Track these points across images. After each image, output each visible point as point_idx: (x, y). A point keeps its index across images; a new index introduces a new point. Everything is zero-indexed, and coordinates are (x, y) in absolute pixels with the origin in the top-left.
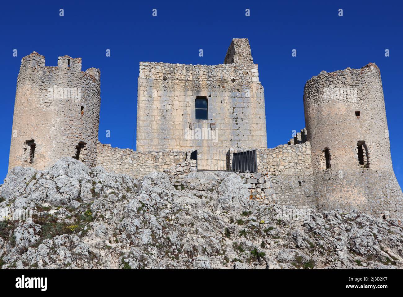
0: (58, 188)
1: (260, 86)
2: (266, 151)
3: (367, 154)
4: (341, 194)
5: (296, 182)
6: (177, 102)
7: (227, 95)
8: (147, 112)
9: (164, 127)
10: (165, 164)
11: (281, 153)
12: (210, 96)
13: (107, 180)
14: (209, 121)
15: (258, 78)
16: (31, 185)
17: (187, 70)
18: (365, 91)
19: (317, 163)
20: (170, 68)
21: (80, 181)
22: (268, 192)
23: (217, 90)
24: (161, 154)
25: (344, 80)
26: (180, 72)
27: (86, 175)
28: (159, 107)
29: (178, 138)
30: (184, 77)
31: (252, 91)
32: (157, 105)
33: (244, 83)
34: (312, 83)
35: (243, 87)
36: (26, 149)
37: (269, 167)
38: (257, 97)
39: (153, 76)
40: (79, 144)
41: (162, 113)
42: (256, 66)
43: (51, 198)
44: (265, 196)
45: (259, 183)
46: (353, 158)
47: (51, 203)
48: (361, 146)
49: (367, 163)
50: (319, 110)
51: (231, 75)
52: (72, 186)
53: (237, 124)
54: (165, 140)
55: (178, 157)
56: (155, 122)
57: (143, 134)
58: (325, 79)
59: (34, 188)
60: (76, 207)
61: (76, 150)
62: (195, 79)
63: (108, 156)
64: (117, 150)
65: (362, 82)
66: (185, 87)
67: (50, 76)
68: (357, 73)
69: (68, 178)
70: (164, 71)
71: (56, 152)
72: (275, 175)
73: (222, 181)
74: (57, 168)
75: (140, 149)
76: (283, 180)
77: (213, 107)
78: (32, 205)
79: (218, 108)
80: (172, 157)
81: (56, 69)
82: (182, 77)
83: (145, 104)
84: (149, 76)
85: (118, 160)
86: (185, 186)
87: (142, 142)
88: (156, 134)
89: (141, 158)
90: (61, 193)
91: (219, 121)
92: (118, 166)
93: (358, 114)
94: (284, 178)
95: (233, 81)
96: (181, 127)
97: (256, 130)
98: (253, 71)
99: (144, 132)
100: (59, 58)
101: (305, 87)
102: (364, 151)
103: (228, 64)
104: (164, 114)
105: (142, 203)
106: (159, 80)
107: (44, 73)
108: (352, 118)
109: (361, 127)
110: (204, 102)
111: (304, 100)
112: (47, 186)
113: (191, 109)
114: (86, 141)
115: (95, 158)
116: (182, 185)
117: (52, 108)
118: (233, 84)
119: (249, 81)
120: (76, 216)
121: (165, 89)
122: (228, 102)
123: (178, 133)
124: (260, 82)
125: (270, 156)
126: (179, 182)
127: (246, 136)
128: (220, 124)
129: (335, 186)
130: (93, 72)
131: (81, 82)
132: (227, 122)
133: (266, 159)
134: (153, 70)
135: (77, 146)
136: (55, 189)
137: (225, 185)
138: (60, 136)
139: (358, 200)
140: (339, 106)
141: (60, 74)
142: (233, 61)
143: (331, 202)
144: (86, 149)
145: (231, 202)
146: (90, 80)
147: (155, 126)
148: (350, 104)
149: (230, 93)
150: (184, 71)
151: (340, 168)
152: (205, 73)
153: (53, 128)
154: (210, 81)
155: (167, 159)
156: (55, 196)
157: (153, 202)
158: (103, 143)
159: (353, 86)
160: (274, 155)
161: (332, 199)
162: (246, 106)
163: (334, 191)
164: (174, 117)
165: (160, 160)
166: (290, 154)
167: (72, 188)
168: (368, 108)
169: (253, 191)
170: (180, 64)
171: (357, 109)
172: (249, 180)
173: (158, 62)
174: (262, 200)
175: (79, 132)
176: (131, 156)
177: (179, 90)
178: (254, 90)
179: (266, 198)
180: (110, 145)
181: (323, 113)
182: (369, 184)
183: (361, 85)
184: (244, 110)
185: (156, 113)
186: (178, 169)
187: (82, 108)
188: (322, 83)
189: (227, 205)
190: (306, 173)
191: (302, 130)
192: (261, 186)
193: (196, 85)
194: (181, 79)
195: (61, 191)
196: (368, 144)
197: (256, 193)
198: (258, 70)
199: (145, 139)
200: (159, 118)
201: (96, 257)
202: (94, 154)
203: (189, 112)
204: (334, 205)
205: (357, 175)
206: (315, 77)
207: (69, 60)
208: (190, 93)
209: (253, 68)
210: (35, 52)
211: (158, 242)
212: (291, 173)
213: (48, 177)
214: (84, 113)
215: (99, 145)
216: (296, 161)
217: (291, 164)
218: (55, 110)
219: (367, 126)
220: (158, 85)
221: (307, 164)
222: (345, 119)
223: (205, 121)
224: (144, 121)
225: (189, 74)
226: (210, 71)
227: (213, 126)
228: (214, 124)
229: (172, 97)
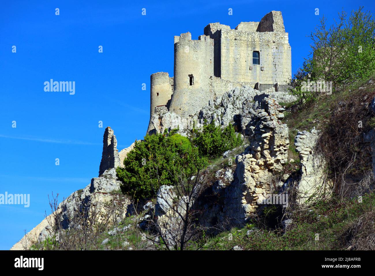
1: (289, 46)
6: (243, 54)
7: (270, 51)
8: (226, 58)
9: (235, 68)
12: (261, 51)
14: (260, 66)
15: (288, 41)
20: (239, 33)
23: (265, 48)
24: (244, 83)
26: (244, 35)
28: (233, 56)
29: (243, 74)
30: (246, 38)
31: (284, 49)
32: (231, 55)
33: (280, 44)
35: (279, 46)
38: (287, 52)
39: (229, 37)
40: (210, 77)
41: (235, 59)
42: (287, 34)
51: (273, 39)
53: (275, 68)
54: (237, 75)
56: (231, 65)
57: (225, 71)
62: (252, 40)
63: (219, 83)
66: (247, 44)
67: (198, 45)
70: (235, 35)
71: (202, 81)
77: (262, 57)
79: (265, 58)
81: (200, 41)
82: (245, 38)
83: (225, 54)
84: (227, 37)
85: (224, 86)
88: (231, 71)
91: (265, 66)
92: (224, 88)
95: (274, 42)
96: (245, 69)
97: (286, 72)
98: (285, 36)
100: (201, 36)
103: (270, 32)
104: (236, 60)
106: (233, 40)
107: (195, 43)
110: (258, 54)
113: (251, 58)
117: (199, 60)
118: (274, 44)
119: (283, 43)
121: (236, 46)
122: (271, 55)
123: (243, 72)
124: (289, 44)
127: (280, 75)
131: (210, 48)
132: (270, 66)
134: (229, 34)
138: (203, 74)
141: (202, 44)
142: (273, 29)
144: (212, 80)
147: (231, 67)
149: (272, 50)
150: (246, 35)
152: (258, 37)
153: (200, 69)
154: (261, 42)
162: (281, 57)
164: (241, 62)
170: (244, 31)
173: (232, 29)
175: (210, 72)
177: (244, 46)
178: (286, 48)
180: (220, 78)
184: (280, 60)
185: (231, 59)
187: (211, 60)
194: (244, 40)
198: (288, 36)
199: (226, 74)
200: (233, 63)
203: (249, 60)
207: (205, 37)
208: (250, 49)
209: (285, 35)
210: (189, 32)
215: (215, 78)
218: (201, 61)
220: (232, 43)
223: (258, 65)
224: (225, 64)
225: (249, 37)
226: (261, 36)
227: (262, 69)
228: (263, 67)
229: (240, 50)
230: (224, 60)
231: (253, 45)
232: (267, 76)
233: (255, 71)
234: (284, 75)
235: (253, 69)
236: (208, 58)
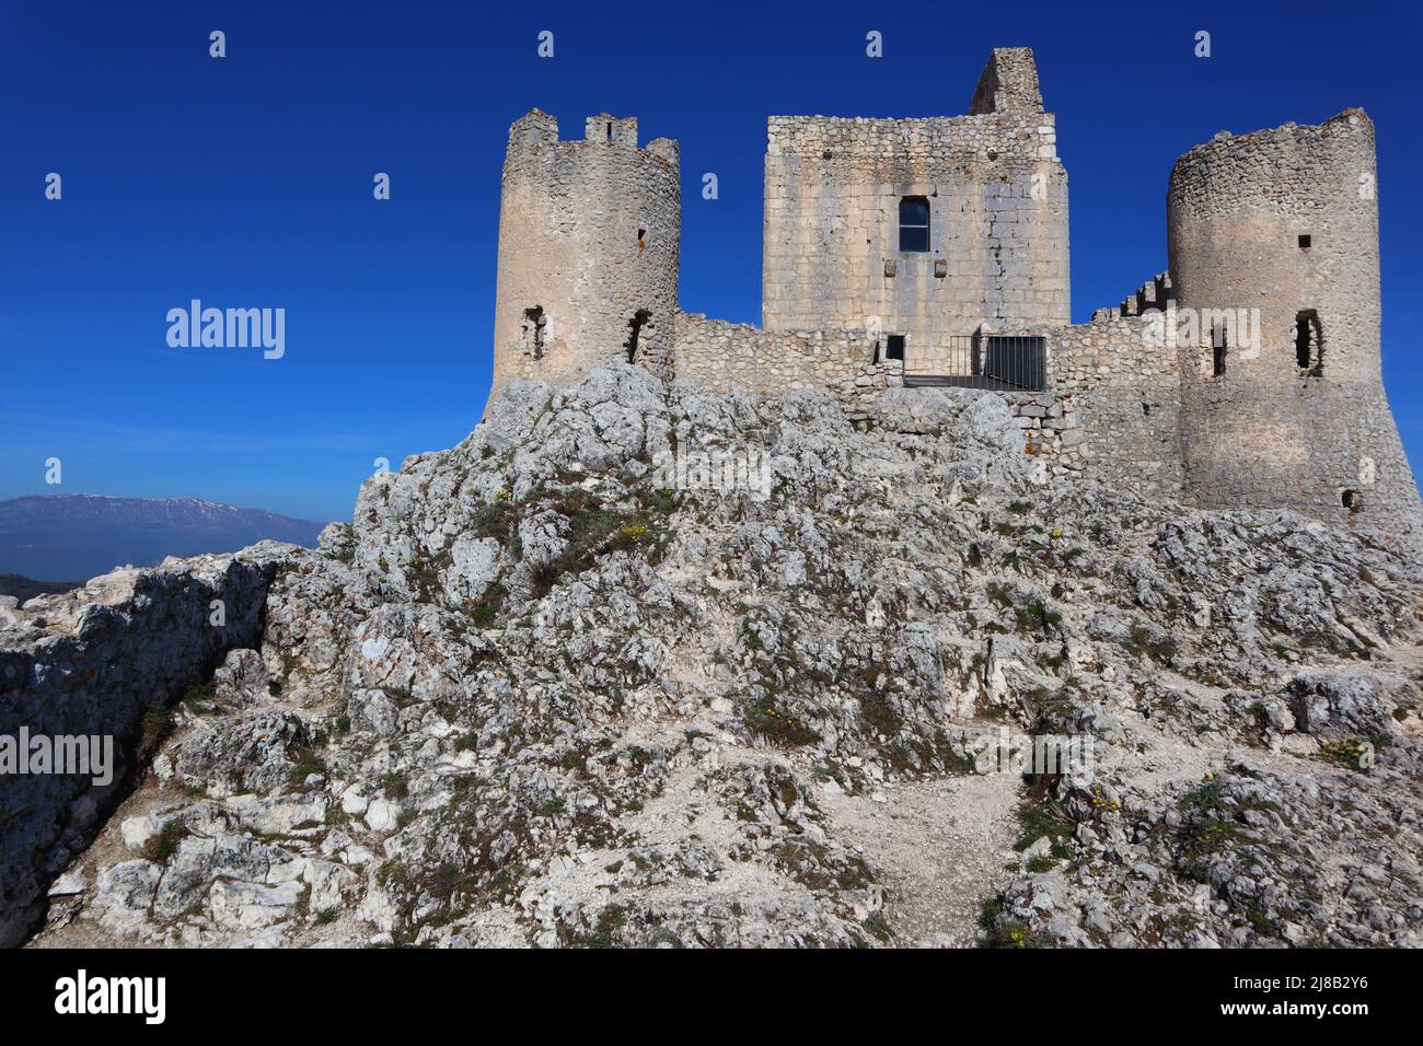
0: (598, 430)
1: (1058, 170)
2: (1069, 331)
3: (1320, 343)
4: (1246, 438)
5: (1136, 405)
6: (857, 212)
7: (976, 191)
8: (787, 234)
9: (824, 271)
10: (828, 359)
11: (1105, 335)
12: (935, 195)
13: (703, 412)
14: (932, 255)
15: (1054, 147)
16: (543, 423)
17: (881, 132)
18: (1331, 182)
19: (1192, 362)
20: (840, 128)
21: (644, 415)
22: (1071, 437)
23: (952, 181)
24: (819, 336)
25: (1276, 154)
26: (863, 137)
27: (657, 401)
28: (814, 222)
29: (859, 296)
30: (873, 149)
31: (1038, 180)
33: (1019, 162)
34: (1192, 163)
35: (1015, 172)
36: (526, 328)
37: (1072, 369)
38: (1051, 195)
39: (799, 149)
40: (637, 315)
41: (821, 237)
42: (1050, 119)
43: (585, 452)
44: (1063, 446)
45: (1048, 417)
46: (1283, 351)
47: (586, 462)
48: (1307, 321)
49: (1316, 363)
50: (1206, 232)
51: (986, 143)
52: (629, 425)
53: (999, 262)
54: (828, 301)
55: (858, 343)
56: (804, 260)
57: (778, 287)
58: (1226, 152)
59: (549, 430)
60: (638, 475)
61: (631, 329)
62: (898, 154)
63: (700, 341)
64: (719, 327)
65: (1323, 160)
66: (876, 173)
67: (570, 164)
68: (1313, 135)
69: (618, 409)
70: (825, 137)
71: (589, 334)
72: (1085, 388)
73: (961, 411)
74: (595, 386)
75: (772, 322)
76: (1105, 400)
77: (942, 221)
78: (549, 468)
79: (953, 225)
80: (844, 343)
81: (583, 146)
82: (868, 149)
83: (782, 217)
84: (790, 150)
86: (875, 423)
87: (775, 305)
88: (806, 287)
89: (773, 347)
90: (605, 442)
91: (954, 257)
92: (722, 363)
93: (1305, 241)
94: (1108, 396)
95: (993, 157)
96: (865, 270)
97: (1044, 278)
98: (1041, 130)
99: (780, 282)
100: (589, 120)
101: (1174, 171)
102: (1313, 335)
103: (980, 116)
104: (827, 241)
105: (782, 478)
106: (814, 160)
107: (557, 157)
108: (1289, 252)
109: (1310, 275)
110: (921, 209)
111: (1169, 205)
112: (575, 426)
113: (890, 226)
114: (651, 308)
115: (672, 345)
116: (869, 420)
117: (576, 235)
118: (992, 164)
119: (1033, 155)
120: (639, 494)
121: (828, 180)
122: (979, 210)
123: (857, 285)
124: (1058, 160)
125: (1076, 344)
126: (863, 412)
127: (1019, 292)
128: (958, 261)
129: (1232, 417)
130: (663, 148)
131: (637, 175)
132: (974, 256)
133: (1067, 349)
134: (799, 135)
135: (631, 320)
136: (592, 432)
137: (968, 420)
138: (595, 299)
139: (1286, 452)
140: (1259, 223)
141: (592, 157)
142: (991, 108)
143: (1218, 456)
144: (652, 327)
145: (984, 476)
146: (658, 168)
147: (805, 269)
148: (1288, 216)
149: (985, 187)
150: (873, 135)
151: (1247, 376)
152: (924, 139)
153: (580, 280)
154: (935, 158)
155: (834, 349)
156: (593, 449)
157: (807, 475)
158: (688, 311)
159: (1298, 169)
160: (1087, 341)
161: (1222, 448)
162: (1022, 218)
163: (1228, 429)
164: (850, 247)
165: (817, 350)
166: (1126, 339)
167: (627, 430)
168: (1333, 227)
169: (1035, 434)
170: (863, 117)
171: (1305, 230)
172: (1024, 410)
173: (812, 114)
174: (1053, 456)
175: (635, 289)
176: (752, 340)
177: (860, 181)
178: (1044, 178)
179: (1064, 451)
180: (703, 316)
181: (1215, 239)
182: (1318, 415)
183: (1319, 168)
184: (1017, 228)
185: (806, 237)
186: (860, 381)
187: (641, 233)
188: (1218, 162)
189: (973, 481)
190: (1162, 384)
191: (1159, 277)
192: (1054, 424)
193: (901, 170)
194: (866, 154)
195: (605, 437)
196: (1324, 317)
197: (1041, 439)
198: (1056, 127)
199: (782, 299)
200: (814, 249)
201: (688, 613)
202: (670, 336)
203: (885, 234)
204: (1225, 464)
205: (1290, 393)
206: (1200, 148)
207: (609, 124)
208: (887, 188)
209: (1042, 125)
210: (536, 110)
211: (820, 582)
212: (1127, 383)
213: (577, 405)
214: (646, 245)
215: (679, 316)
216: (1140, 356)
217: (1127, 362)
218: (583, 239)
219: (1327, 273)
220: (810, 171)
221: (1165, 363)
222: (1270, 255)
223: (921, 256)
224: (780, 257)
225: (885, 142)
226: (935, 133)
227: (940, 269)
228: (943, 263)
229: (844, 198)
230: (776, 240)
232: (961, 296)
233: (911, 278)
234: (1036, 291)
235: (902, 273)
236: (626, 223)
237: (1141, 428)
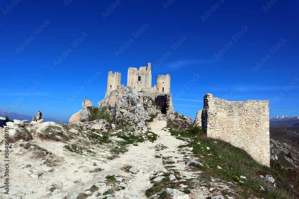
7: (144, 76)
8: (129, 79)
9: (132, 82)
12: (141, 76)
14: (141, 81)
25: (162, 77)
29: (135, 84)
31: (149, 75)
34: (158, 77)
36: (110, 87)
38: (150, 77)
39: (130, 72)
48: (163, 88)
53: (146, 82)
65: (165, 77)
67: (113, 75)
77: (142, 78)
93: (163, 83)
95: (146, 73)
96: (135, 82)
97: (149, 83)
99: (128, 83)
100: (115, 72)
104: (132, 80)
109: (163, 85)
111: (156, 79)
119: (149, 73)
122: (144, 78)
124: (151, 74)
128: (143, 82)
131: (118, 76)
134: (131, 69)
135: (117, 86)
138: (115, 85)
140: (160, 81)
141: (115, 75)
146: (120, 75)
147: (130, 82)
148: (162, 81)
153: (114, 83)
164: (134, 80)
168: (166, 81)
175: (118, 84)
181: (158, 82)
184: (147, 79)
185: (131, 79)
194: (136, 73)
203: (137, 79)
205: (162, 93)
208: (137, 76)
209: (150, 71)
210: (111, 71)
212: (152, 92)
214: (119, 81)
218: (114, 81)
219: (165, 85)
221: (155, 91)
222: (161, 84)
224: (128, 81)
226: (141, 71)
229: (134, 76)
231: (138, 74)
232: (143, 85)
233: (139, 83)
236: (117, 80)
237: (153, 95)
